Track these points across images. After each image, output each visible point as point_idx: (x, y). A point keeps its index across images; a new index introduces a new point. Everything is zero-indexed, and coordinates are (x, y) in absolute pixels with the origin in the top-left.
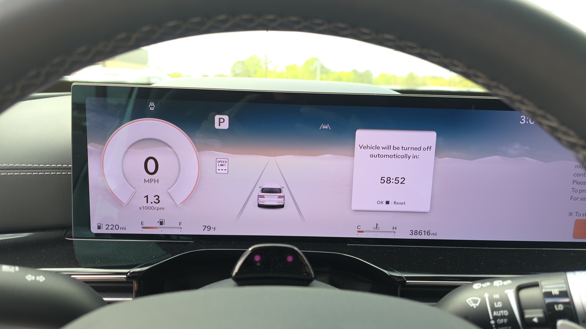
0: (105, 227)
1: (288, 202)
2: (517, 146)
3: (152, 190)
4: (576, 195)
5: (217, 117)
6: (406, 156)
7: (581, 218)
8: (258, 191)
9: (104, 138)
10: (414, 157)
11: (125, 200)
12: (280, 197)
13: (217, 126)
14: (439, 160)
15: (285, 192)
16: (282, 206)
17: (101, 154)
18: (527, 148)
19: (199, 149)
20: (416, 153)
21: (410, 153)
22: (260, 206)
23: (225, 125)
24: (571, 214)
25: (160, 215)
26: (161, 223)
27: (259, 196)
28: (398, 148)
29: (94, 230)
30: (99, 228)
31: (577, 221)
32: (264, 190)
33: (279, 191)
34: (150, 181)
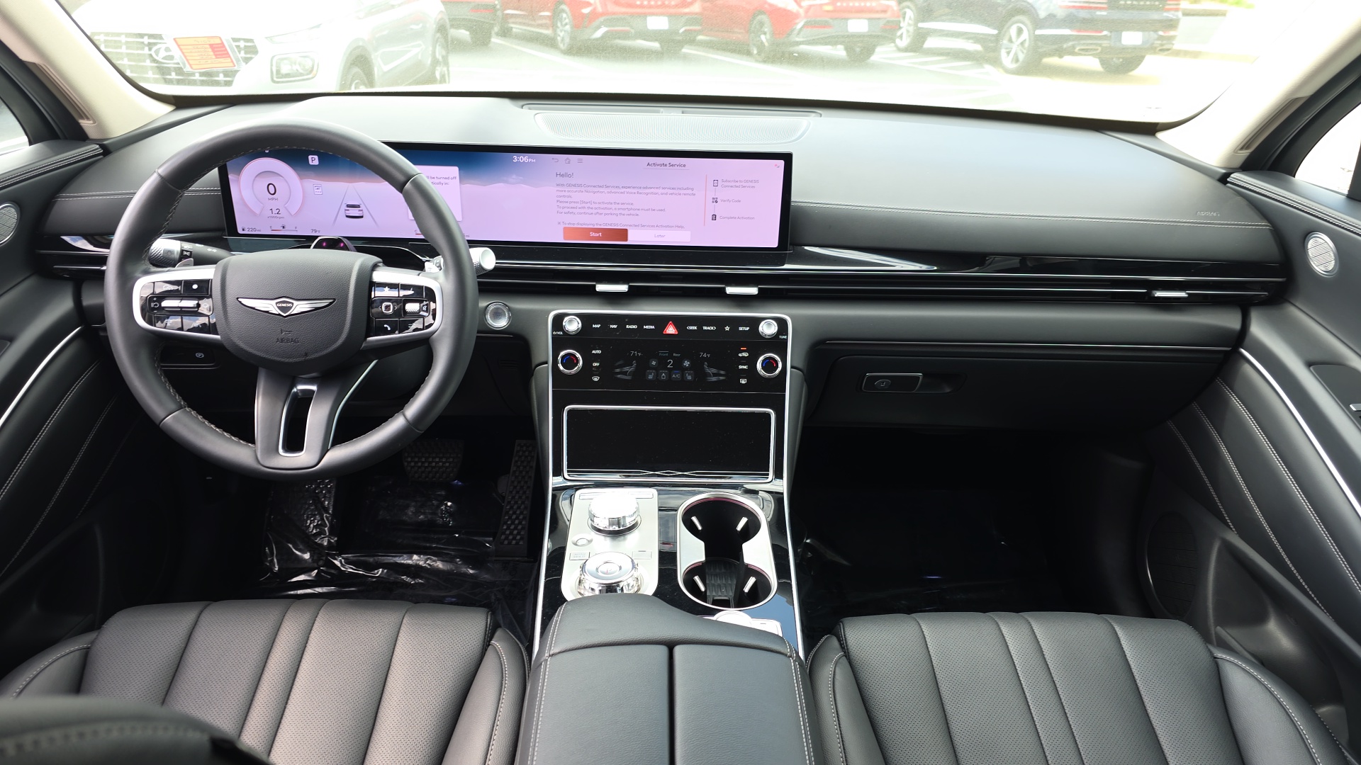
0: (247, 230)
1: (366, 214)
2: (514, 176)
3: (274, 205)
4: (561, 210)
5: (310, 157)
6: (440, 183)
7: (567, 226)
8: (344, 207)
9: (239, 171)
10: (446, 184)
11: (257, 211)
12: (360, 210)
13: (311, 163)
14: (462, 186)
15: (362, 207)
16: (362, 217)
17: (238, 181)
18: (521, 178)
19: (301, 177)
20: (447, 181)
21: (442, 181)
22: (347, 216)
23: (316, 162)
24: (559, 223)
25: (282, 222)
26: (284, 227)
27: (346, 210)
28: (434, 178)
29: (240, 231)
30: (243, 230)
31: (565, 228)
32: (348, 206)
33: (358, 206)
34: (273, 199)
